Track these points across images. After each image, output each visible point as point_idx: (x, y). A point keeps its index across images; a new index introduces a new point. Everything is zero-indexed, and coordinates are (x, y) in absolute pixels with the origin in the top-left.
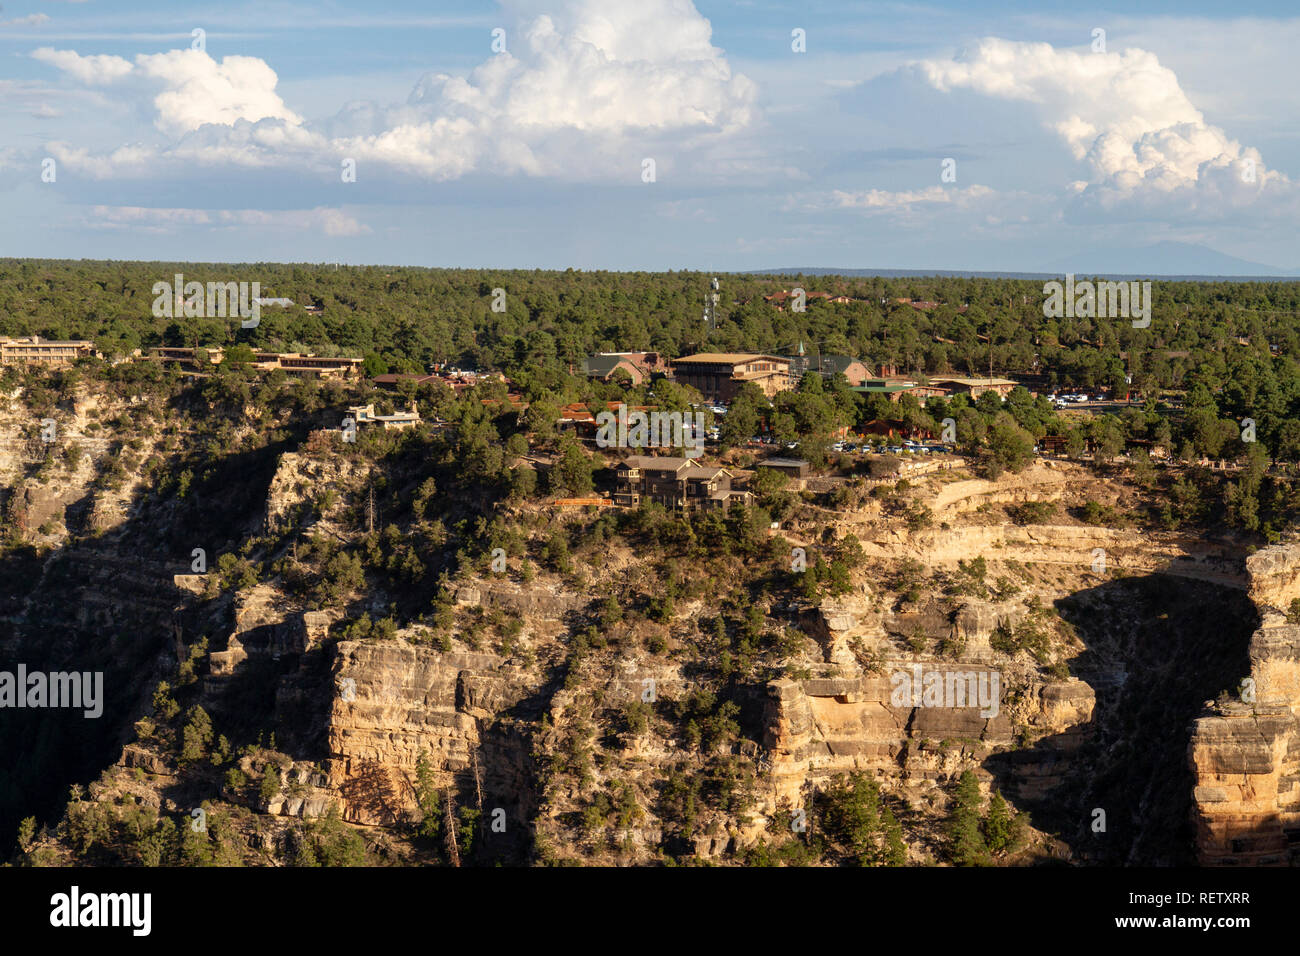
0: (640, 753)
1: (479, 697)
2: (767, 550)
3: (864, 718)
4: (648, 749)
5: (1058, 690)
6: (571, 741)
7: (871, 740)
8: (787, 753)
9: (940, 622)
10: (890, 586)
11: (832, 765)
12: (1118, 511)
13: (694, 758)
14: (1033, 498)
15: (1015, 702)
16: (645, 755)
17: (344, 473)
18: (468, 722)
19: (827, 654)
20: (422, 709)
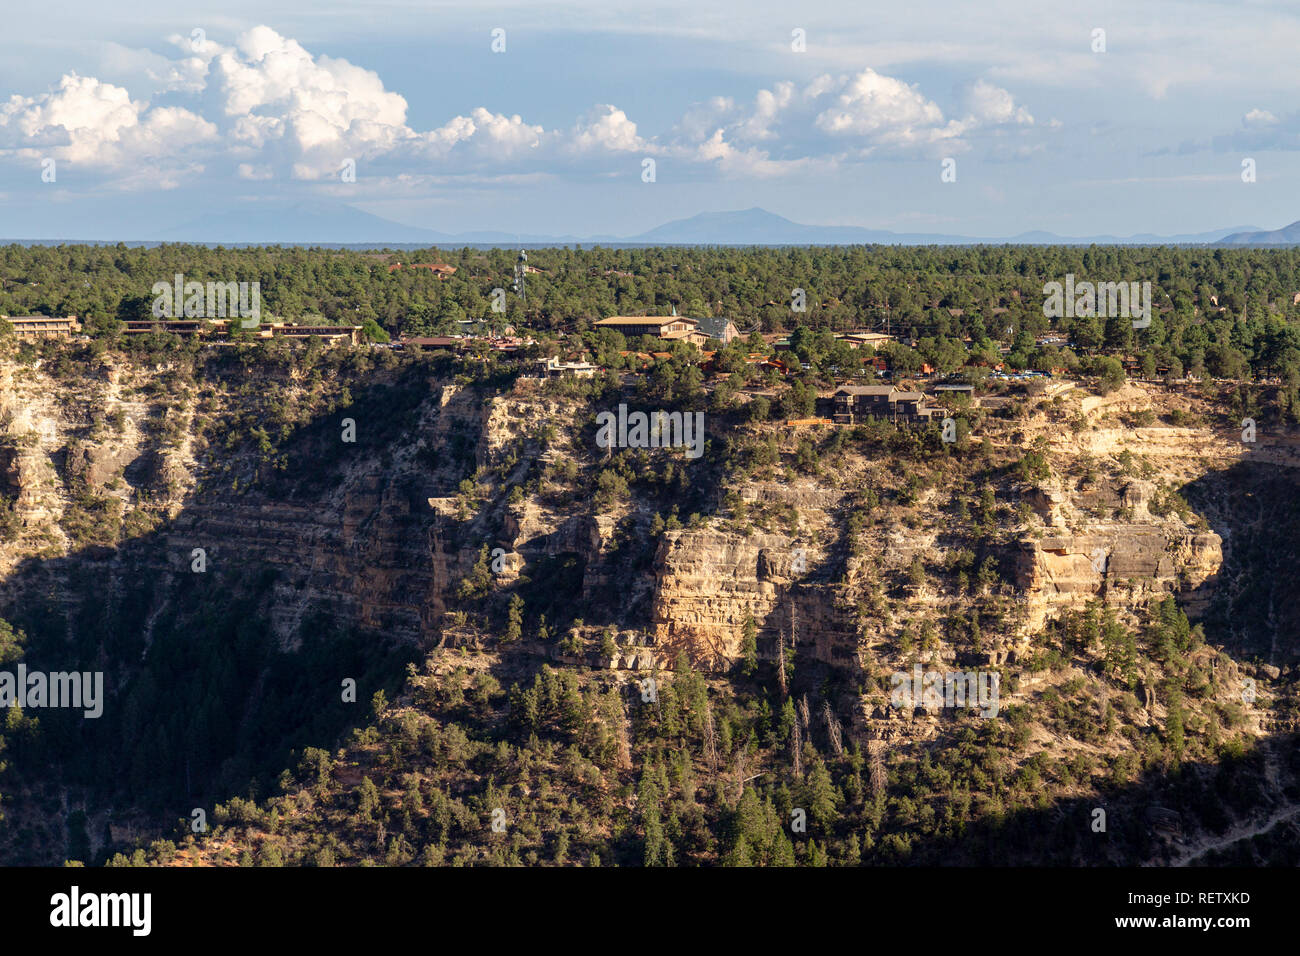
0: (920, 599)
1: (779, 568)
2: (976, 450)
3: (1075, 566)
4: (926, 596)
5: (1206, 539)
6: (866, 594)
7: (1080, 581)
8: (1039, 590)
9: (1113, 496)
10: (1071, 473)
11: (1059, 600)
12: (1194, 416)
13: (965, 601)
14: (1133, 409)
15: (1175, 549)
16: (924, 600)
17: (553, 411)
18: (768, 588)
19: (1048, 521)
20: (732, 580)
